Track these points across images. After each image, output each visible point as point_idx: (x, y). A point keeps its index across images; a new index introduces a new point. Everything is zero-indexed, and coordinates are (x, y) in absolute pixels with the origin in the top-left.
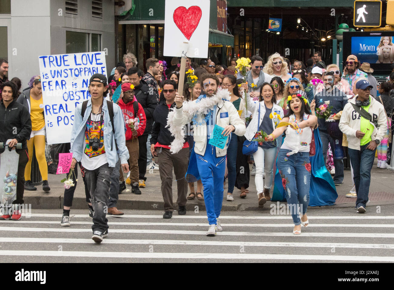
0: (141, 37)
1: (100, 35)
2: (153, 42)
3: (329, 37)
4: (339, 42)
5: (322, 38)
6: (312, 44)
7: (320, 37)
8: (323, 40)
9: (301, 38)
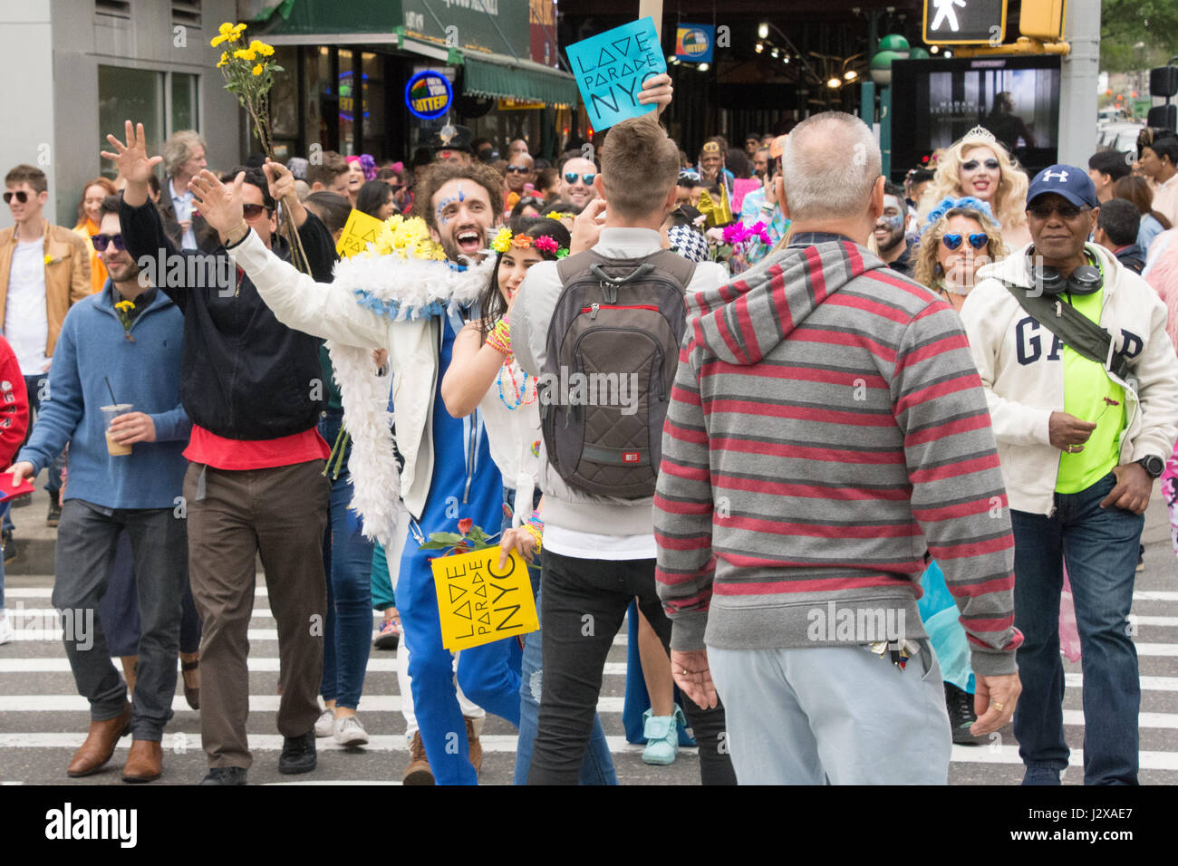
0: (313, 83)
1: (197, 77)
2: (346, 97)
3: (851, 76)
4: (879, 88)
5: (830, 78)
6: (801, 95)
7: (824, 75)
8: (834, 83)
9: (769, 81)
